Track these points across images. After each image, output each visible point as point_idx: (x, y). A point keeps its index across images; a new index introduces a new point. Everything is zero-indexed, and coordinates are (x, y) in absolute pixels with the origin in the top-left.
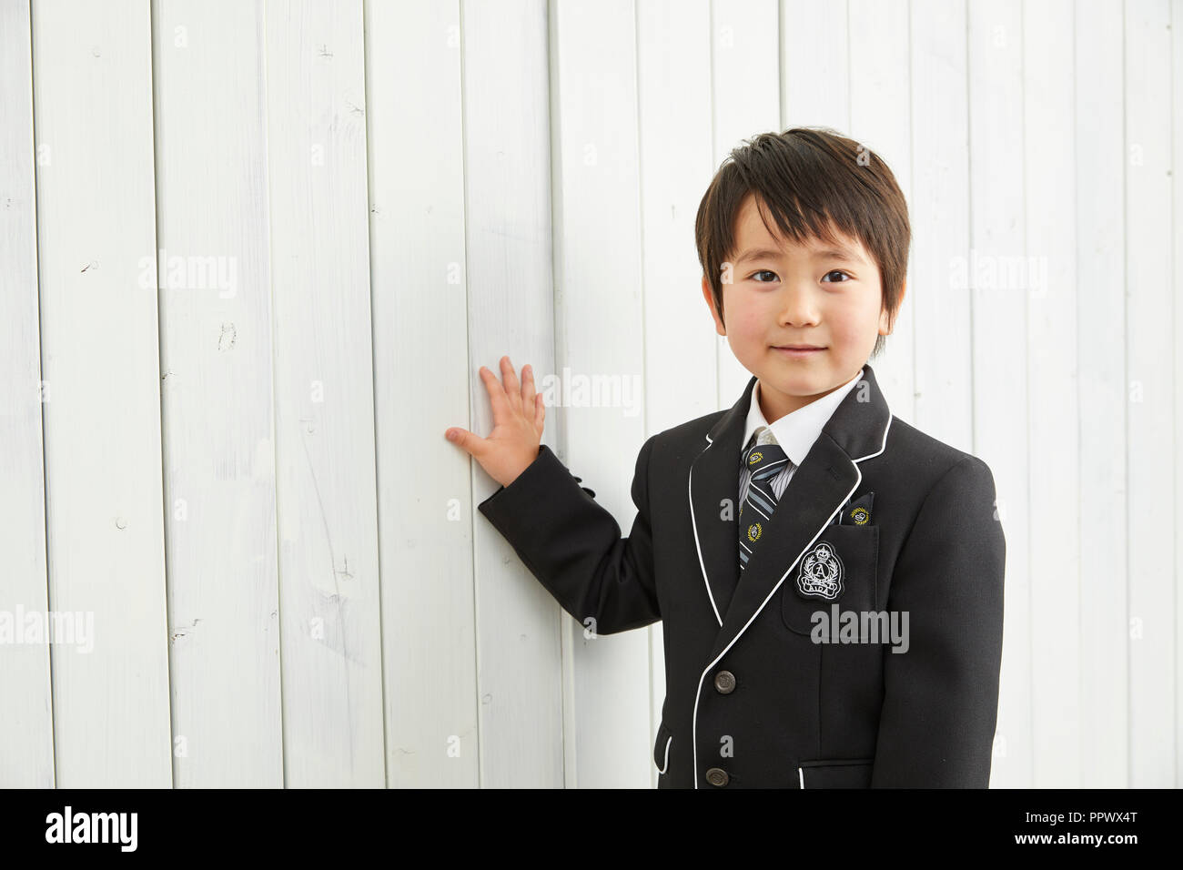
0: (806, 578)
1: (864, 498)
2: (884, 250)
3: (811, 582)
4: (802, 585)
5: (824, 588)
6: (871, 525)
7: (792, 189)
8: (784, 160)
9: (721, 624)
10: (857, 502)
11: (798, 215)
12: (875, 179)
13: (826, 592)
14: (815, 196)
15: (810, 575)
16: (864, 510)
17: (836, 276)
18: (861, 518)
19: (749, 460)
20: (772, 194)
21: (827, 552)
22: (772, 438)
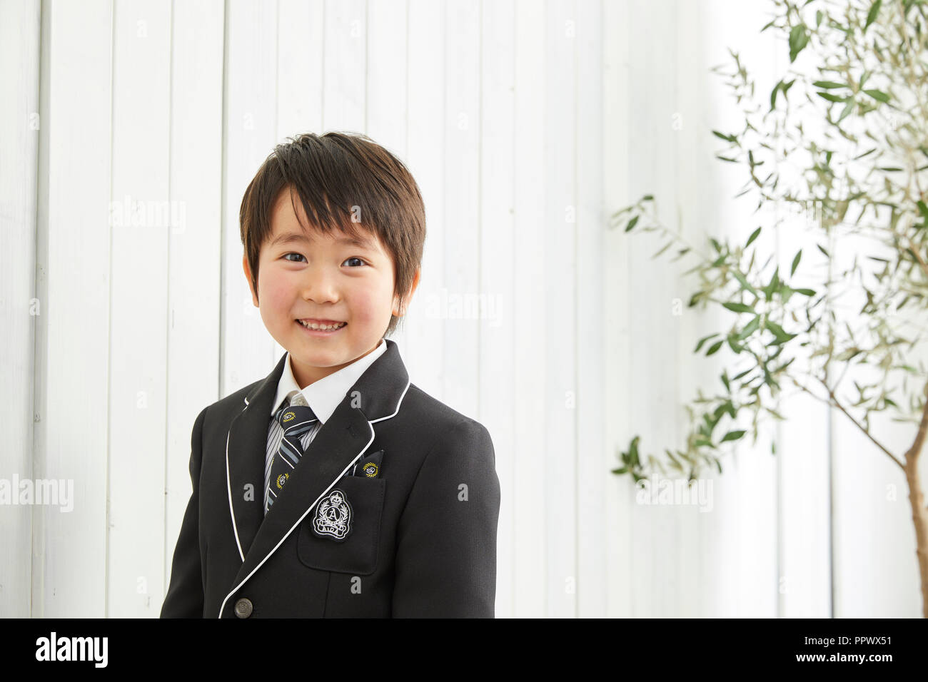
0: (321, 520)
1: (376, 455)
2: (397, 244)
3: (324, 524)
4: (317, 526)
5: (335, 529)
6: (379, 478)
7: (323, 187)
8: (318, 160)
9: (243, 560)
10: (368, 458)
11: (326, 210)
12: (395, 183)
13: (336, 533)
14: (342, 195)
15: (324, 517)
16: (374, 465)
17: (355, 262)
18: (371, 472)
19: (282, 418)
20: (304, 188)
21: (340, 498)
22: (304, 400)
